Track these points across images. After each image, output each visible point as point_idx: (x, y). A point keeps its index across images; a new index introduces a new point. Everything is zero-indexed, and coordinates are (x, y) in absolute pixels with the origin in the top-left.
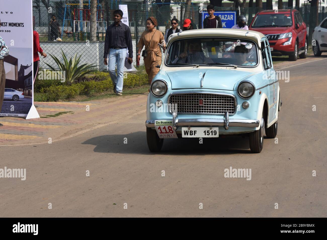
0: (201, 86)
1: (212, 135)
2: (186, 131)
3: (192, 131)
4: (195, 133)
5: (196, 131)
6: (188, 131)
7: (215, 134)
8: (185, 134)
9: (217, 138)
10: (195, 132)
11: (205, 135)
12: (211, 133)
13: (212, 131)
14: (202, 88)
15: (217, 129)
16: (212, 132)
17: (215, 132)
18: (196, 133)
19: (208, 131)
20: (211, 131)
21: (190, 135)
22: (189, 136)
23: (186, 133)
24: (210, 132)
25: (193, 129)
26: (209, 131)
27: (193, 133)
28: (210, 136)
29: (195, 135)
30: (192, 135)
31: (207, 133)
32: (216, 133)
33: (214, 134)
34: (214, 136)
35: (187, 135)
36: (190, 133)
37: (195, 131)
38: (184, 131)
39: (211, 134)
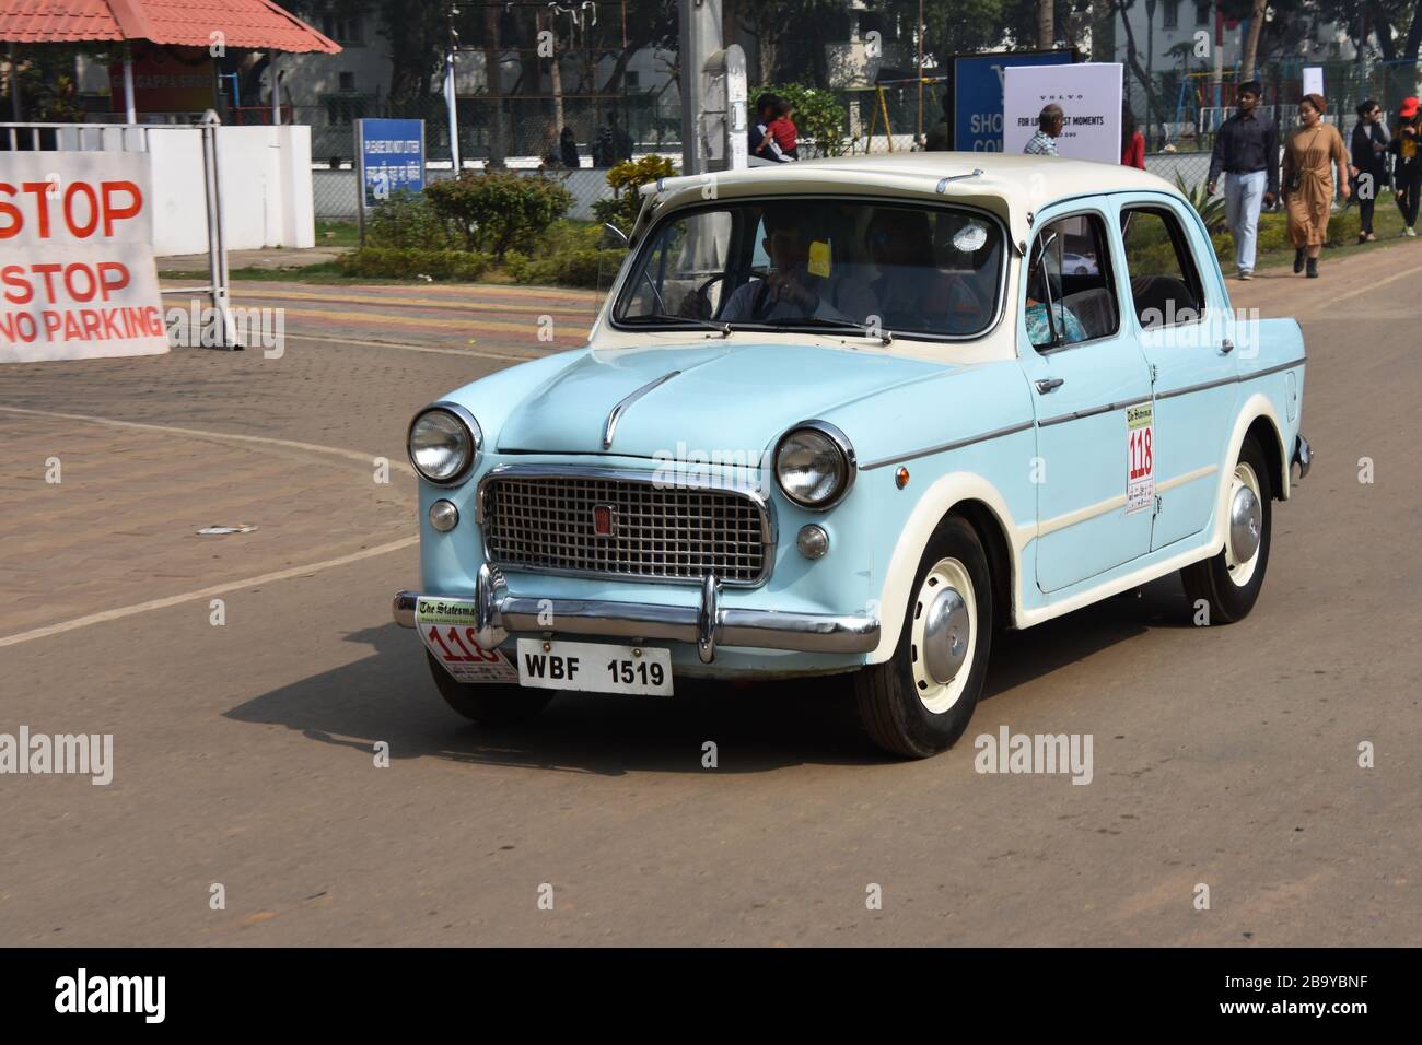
0: (606, 444)
1: (645, 682)
2: (536, 657)
3: (560, 660)
4: (571, 669)
5: (576, 660)
6: (544, 658)
7: (657, 680)
8: (532, 674)
9: (667, 697)
10: (574, 665)
11: (616, 680)
12: (641, 673)
13: (643, 665)
14: (610, 451)
15: (662, 656)
16: (642, 667)
17: (656, 671)
18: (576, 669)
19: (625, 664)
20: (637, 663)
21: (553, 676)
22: (548, 682)
23: (535, 665)
24: (634, 668)
25: (563, 649)
26: (630, 664)
27: (565, 667)
28: (637, 688)
29: (570, 677)
30: (561, 676)
31: (624, 675)
32: (661, 674)
33: (654, 682)
34: (651, 690)
35: (541, 675)
36: (553, 667)
37: (571, 660)
38: (528, 656)
39: (638, 676)
